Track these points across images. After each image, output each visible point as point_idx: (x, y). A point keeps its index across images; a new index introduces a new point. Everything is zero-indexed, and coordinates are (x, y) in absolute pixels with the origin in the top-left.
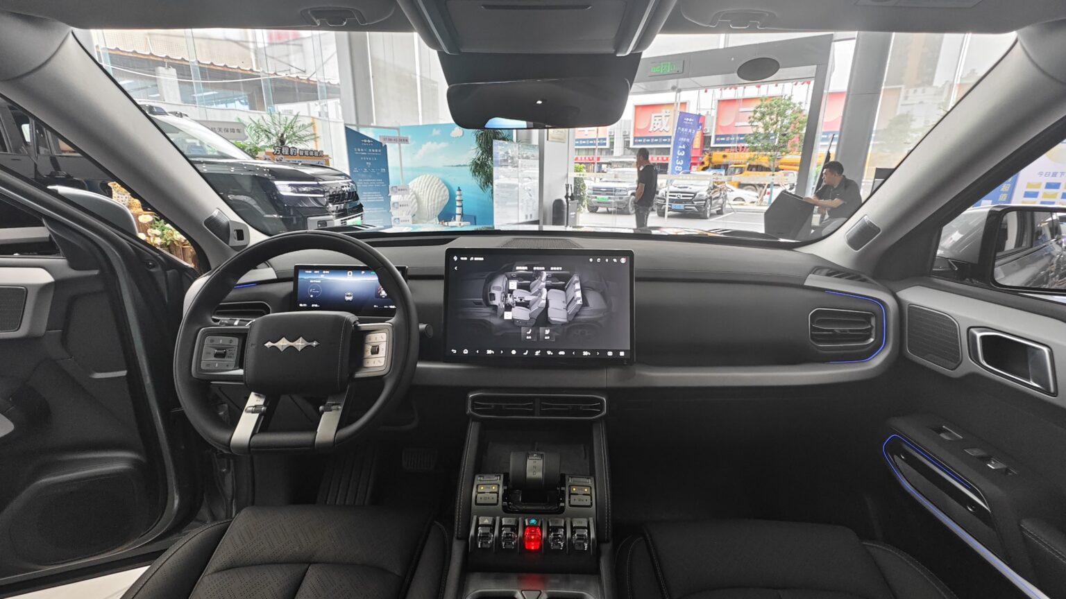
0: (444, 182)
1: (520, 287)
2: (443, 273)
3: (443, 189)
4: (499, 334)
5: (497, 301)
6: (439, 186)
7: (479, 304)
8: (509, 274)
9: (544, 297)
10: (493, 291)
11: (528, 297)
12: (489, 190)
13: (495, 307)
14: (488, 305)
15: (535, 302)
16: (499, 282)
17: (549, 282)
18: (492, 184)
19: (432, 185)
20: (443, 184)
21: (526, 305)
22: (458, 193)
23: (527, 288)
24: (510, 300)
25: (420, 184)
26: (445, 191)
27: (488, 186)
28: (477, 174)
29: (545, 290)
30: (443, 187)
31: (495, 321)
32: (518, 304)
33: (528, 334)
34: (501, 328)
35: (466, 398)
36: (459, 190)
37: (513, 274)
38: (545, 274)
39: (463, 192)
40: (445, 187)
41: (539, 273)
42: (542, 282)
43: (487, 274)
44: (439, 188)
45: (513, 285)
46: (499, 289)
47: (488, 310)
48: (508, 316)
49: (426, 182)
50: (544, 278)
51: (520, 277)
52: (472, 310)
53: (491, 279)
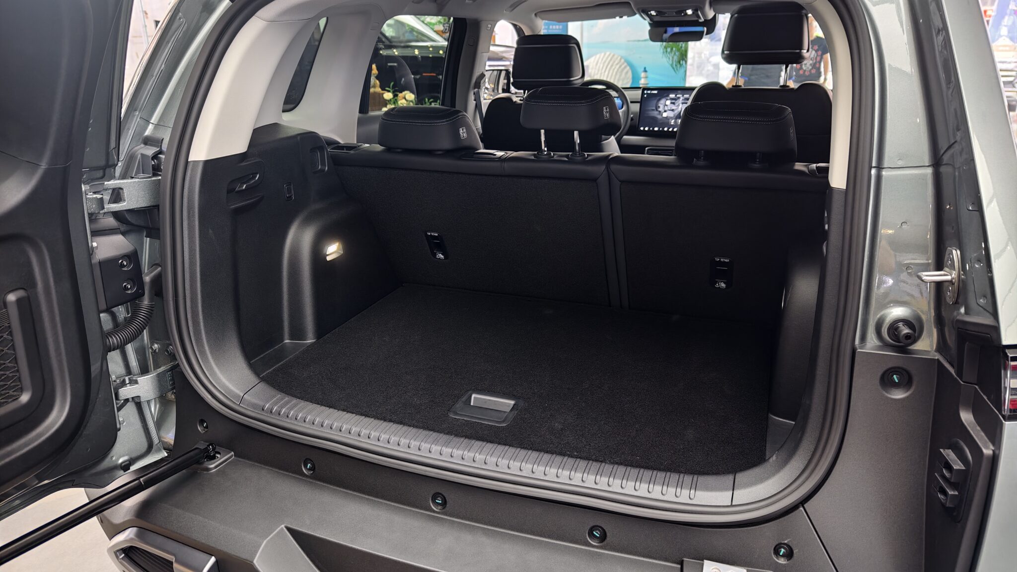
0: (626, 61)
1: (671, 103)
2: (639, 100)
3: (625, 70)
4: (661, 122)
5: (661, 109)
6: (620, 67)
7: (653, 110)
8: (666, 98)
9: (680, 107)
10: (659, 105)
11: (674, 107)
12: (682, 70)
13: (660, 112)
14: (657, 110)
15: (676, 109)
16: (662, 101)
17: (683, 101)
18: (686, 62)
19: (612, 66)
20: (626, 64)
21: (673, 110)
22: (643, 75)
23: (674, 103)
24: (666, 108)
25: (597, 64)
26: (627, 73)
27: (681, 65)
28: (669, 50)
29: (681, 105)
30: (625, 67)
31: (659, 117)
32: (669, 110)
33: (672, 122)
34: (661, 120)
35: (645, 150)
36: (645, 71)
37: (668, 98)
38: (682, 98)
39: (649, 74)
40: (628, 68)
41: (679, 98)
42: (681, 100)
43: (658, 98)
44: (620, 70)
45: (668, 102)
46: (662, 104)
47: (657, 112)
48: (665, 115)
49: (605, 62)
50: (681, 99)
51: (672, 99)
52: (651, 112)
53: (659, 100)
